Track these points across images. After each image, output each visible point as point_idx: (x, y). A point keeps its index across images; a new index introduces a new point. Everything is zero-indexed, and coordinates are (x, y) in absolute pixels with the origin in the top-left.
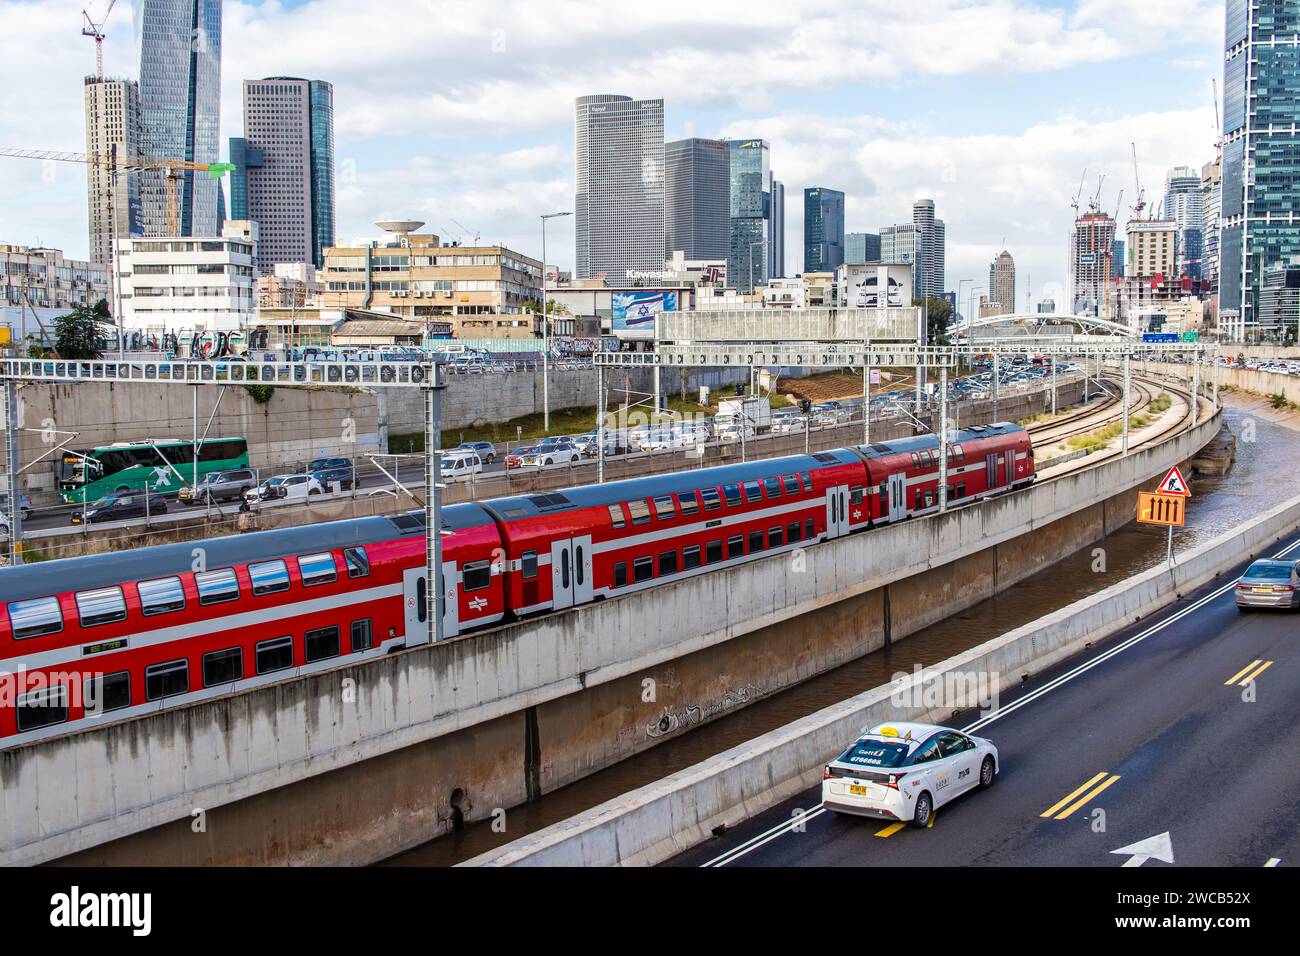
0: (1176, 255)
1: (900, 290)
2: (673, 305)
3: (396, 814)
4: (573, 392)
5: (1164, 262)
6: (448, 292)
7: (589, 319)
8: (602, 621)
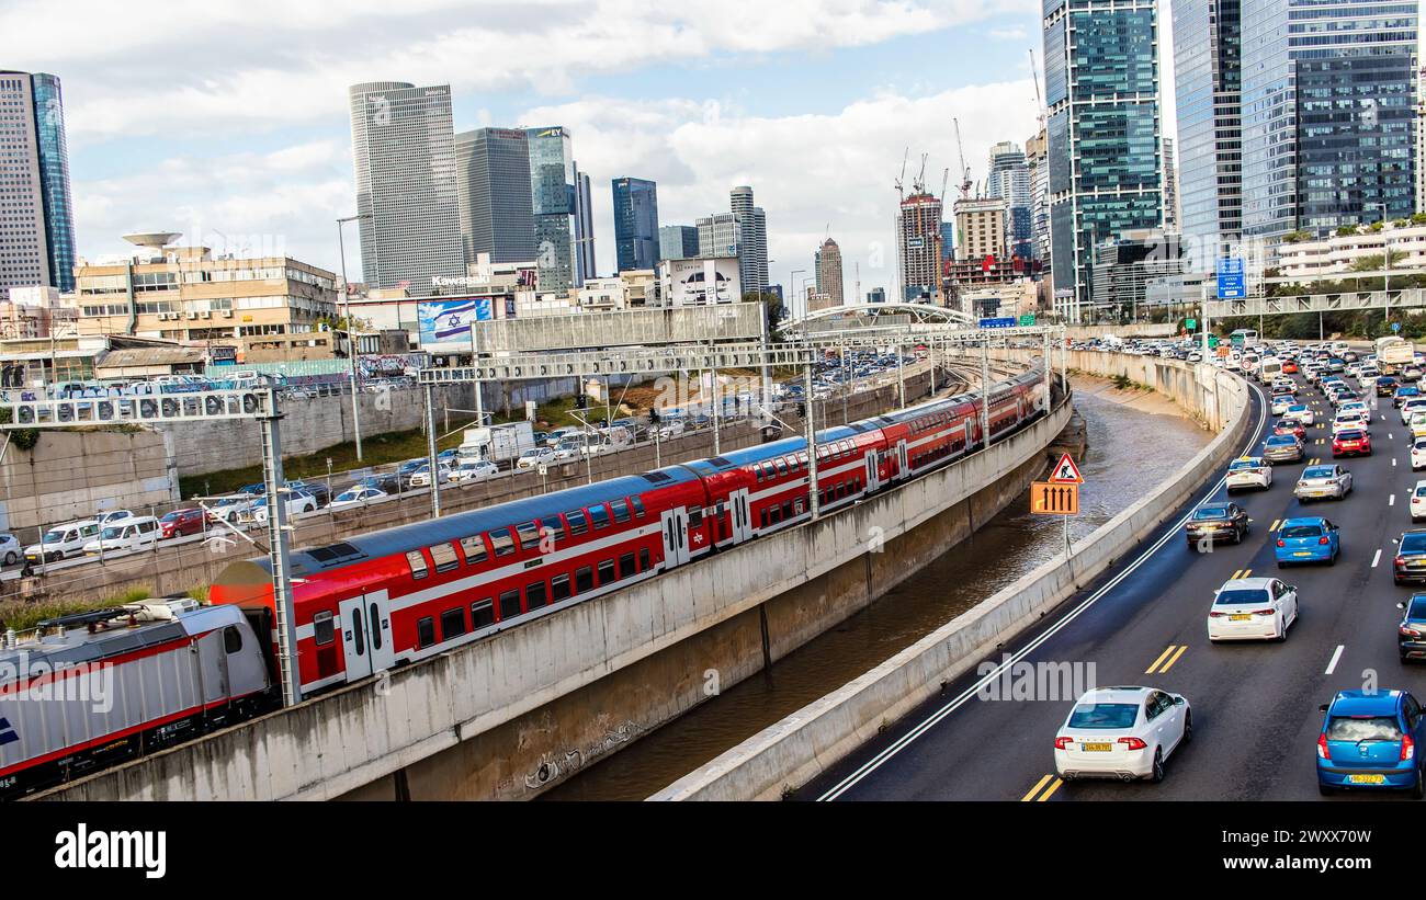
1: (729, 285)
2: (487, 313)
5: (994, 243)
6: (228, 311)
7: (394, 334)
8: (474, 665)
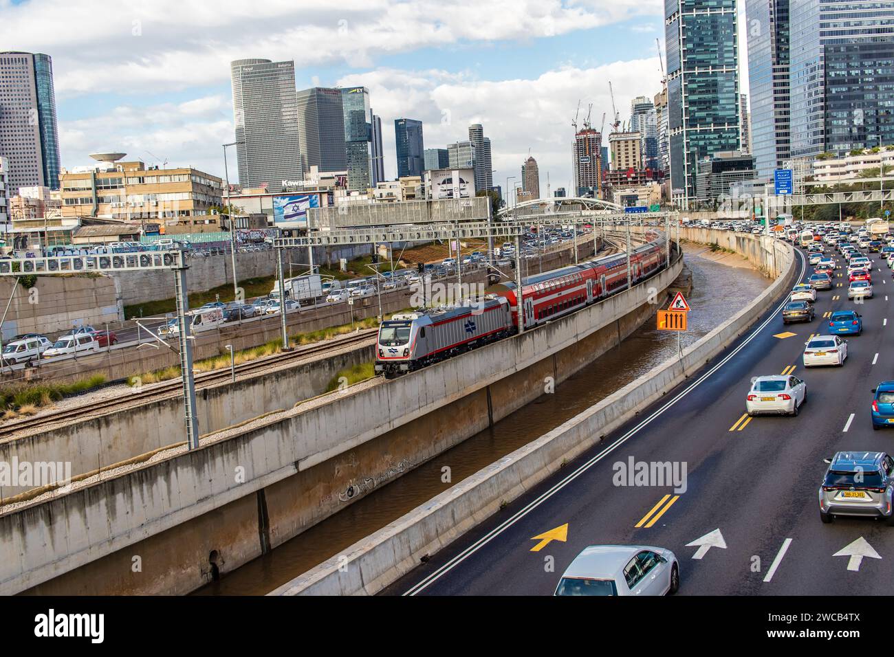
0: (641, 155)
1: (467, 186)
2: (316, 203)
3: (172, 573)
4: (252, 268)
5: (634, 160)
6: (155, 202)
7: (258, 216)
8: (308, 424)
